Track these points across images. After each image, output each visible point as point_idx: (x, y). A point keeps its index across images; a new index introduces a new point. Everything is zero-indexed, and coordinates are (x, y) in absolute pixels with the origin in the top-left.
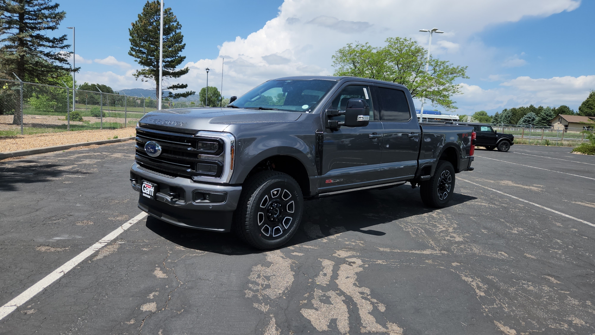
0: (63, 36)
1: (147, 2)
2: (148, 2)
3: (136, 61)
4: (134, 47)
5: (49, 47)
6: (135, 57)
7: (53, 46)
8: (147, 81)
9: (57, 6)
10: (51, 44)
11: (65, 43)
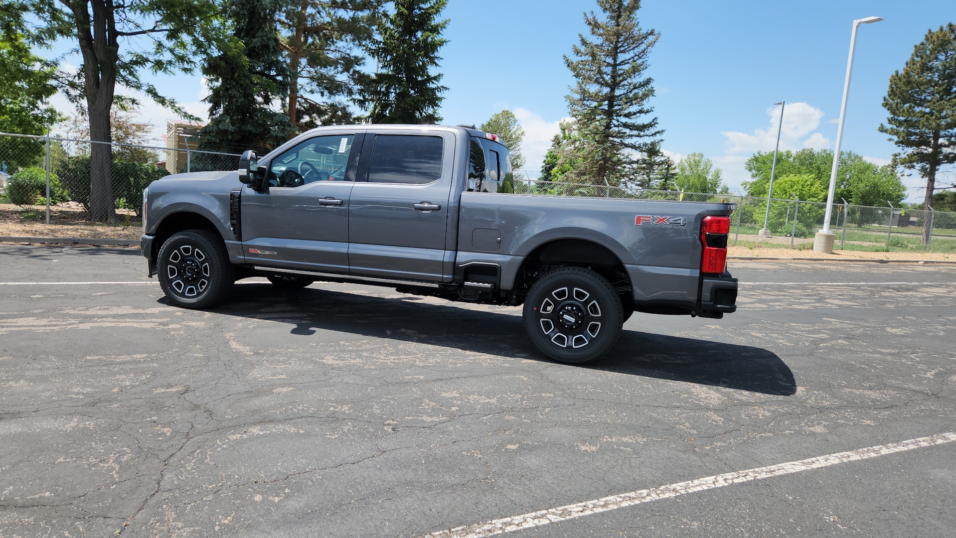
0: (654, 119)
1: (927, 32)
2: (930, 31)
3: (890, 140)
4: (896, 117)
5: (637, 136)
6: (890, 134)
7: (639, 134)
8: (910, 175)
9: (648, 81)
10: (636, 133)
11: (658, 128)
